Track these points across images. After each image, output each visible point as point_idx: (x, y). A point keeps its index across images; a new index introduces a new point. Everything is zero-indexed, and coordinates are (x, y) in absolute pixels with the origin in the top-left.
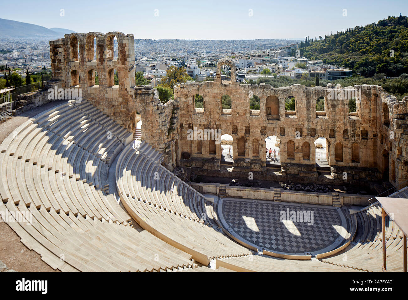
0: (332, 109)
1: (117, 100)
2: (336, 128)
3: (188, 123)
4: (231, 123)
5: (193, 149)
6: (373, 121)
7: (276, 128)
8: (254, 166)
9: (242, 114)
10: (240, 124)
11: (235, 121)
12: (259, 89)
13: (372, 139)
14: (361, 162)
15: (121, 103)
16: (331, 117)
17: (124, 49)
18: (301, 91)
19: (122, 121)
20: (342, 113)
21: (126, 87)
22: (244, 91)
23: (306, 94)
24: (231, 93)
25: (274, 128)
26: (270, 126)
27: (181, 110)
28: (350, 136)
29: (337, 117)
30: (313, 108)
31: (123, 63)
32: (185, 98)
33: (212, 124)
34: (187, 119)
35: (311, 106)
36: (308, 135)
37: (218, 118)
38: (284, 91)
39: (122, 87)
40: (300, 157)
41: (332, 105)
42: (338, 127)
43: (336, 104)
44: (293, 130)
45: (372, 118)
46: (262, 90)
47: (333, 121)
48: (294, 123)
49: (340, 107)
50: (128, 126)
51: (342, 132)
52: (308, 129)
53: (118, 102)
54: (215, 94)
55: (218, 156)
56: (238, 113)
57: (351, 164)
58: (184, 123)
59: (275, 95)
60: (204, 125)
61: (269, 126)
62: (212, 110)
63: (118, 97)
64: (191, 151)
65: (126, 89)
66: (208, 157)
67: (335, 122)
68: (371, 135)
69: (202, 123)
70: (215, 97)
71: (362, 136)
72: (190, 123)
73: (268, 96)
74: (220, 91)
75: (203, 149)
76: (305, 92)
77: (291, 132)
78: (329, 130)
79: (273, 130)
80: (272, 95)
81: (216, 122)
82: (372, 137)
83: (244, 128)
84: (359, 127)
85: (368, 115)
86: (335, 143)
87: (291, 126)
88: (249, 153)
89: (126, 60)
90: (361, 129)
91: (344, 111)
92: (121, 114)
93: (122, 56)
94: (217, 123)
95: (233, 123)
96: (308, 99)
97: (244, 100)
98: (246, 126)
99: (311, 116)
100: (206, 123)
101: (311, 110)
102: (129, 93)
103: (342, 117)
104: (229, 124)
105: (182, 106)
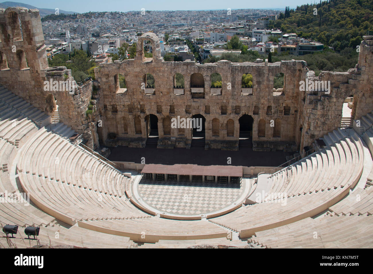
0: (257, 85)
1: (30, 83)
2: (260, 105)
3: (112, 104)
4: (155, 103)
5: (119, 129)
6: (296, 97)
7: (200, 106)
8: (179, 144)
9: (166, 94)
10: (164, 103)
11: (159, 100)
12: (182, 67)
13: (293, 114)
14: (281, 137)
15: (35, 86)
16: (256, 94)
17: (28, 27)
18: (226, 67)
19: (39, 104)
20: (267, 89)
21: (36, 69)
22: (166, 69)
23: (232, 70)
24: (153, 71)
25: (199, 106)
26: (195, 105)
27: (103, 91)
28: (273, 112)
29: (262, 94)
30: (238, 85)
31: (30, 43)
32: (106, 78)
33: (135, 104)
34: (110, 100)
35: (236, 83)
36: (233, 112)
37: (141, 98)
38: (209, 68)
39: (33, 69)
40: (224, 134)
41: (257, 82)
42: (263, 104)
43: (261, 80)
44: (218, 107)
45: (295, 95)
46: (185, 67)
47: (258, 98)
48: (219, 101)
49: (265, 84)
50: (45, 109)
51: (266, 108)
52: (232, 107)
53: (31, 85)
54: (137, 73)
55: (144, 135)
56: (162, 92)
57: (272, 139)
58: (108, 104)
59: (200, 72)
60: (128, 105)
61: (193, 104)
62: (135, 90)
63: (30, 80)
64: (118, 131)
65: (37, 72)
66: (134, 137)
67: (259, 99)
68: (292, 111)
69: (126, 104)
70: (136, 76)
71: (284, 112)
72: (114, 104)
73: (192, 73)
74: (142, 70)
75: (129, 130)
76: (231, 68)
77: (215, 110)
78: (254, 107)
79: (198, 108)
80: (196, 72)
81: (139, 102)
82: (293, 112)
83: (169, 107)
84: (282, 104)
85: (291, 91)
86: (259, 120)
87: (216, 104)
88: (175, 131)
89: (31, 39)
90: (284, 105)
91: (269, 88)
92: (36, 98)
93: (27, 35)
94: (141, 103)
95: (157, 103)
96: (233, 76)
97: (168, 78)
98: (170, 106)
99: (236, 93)
100: (129, 103)
101: (236, 87)
102: (41, 76)
103: (267, 94)
104: (153, 104)
105: (104, 87)
